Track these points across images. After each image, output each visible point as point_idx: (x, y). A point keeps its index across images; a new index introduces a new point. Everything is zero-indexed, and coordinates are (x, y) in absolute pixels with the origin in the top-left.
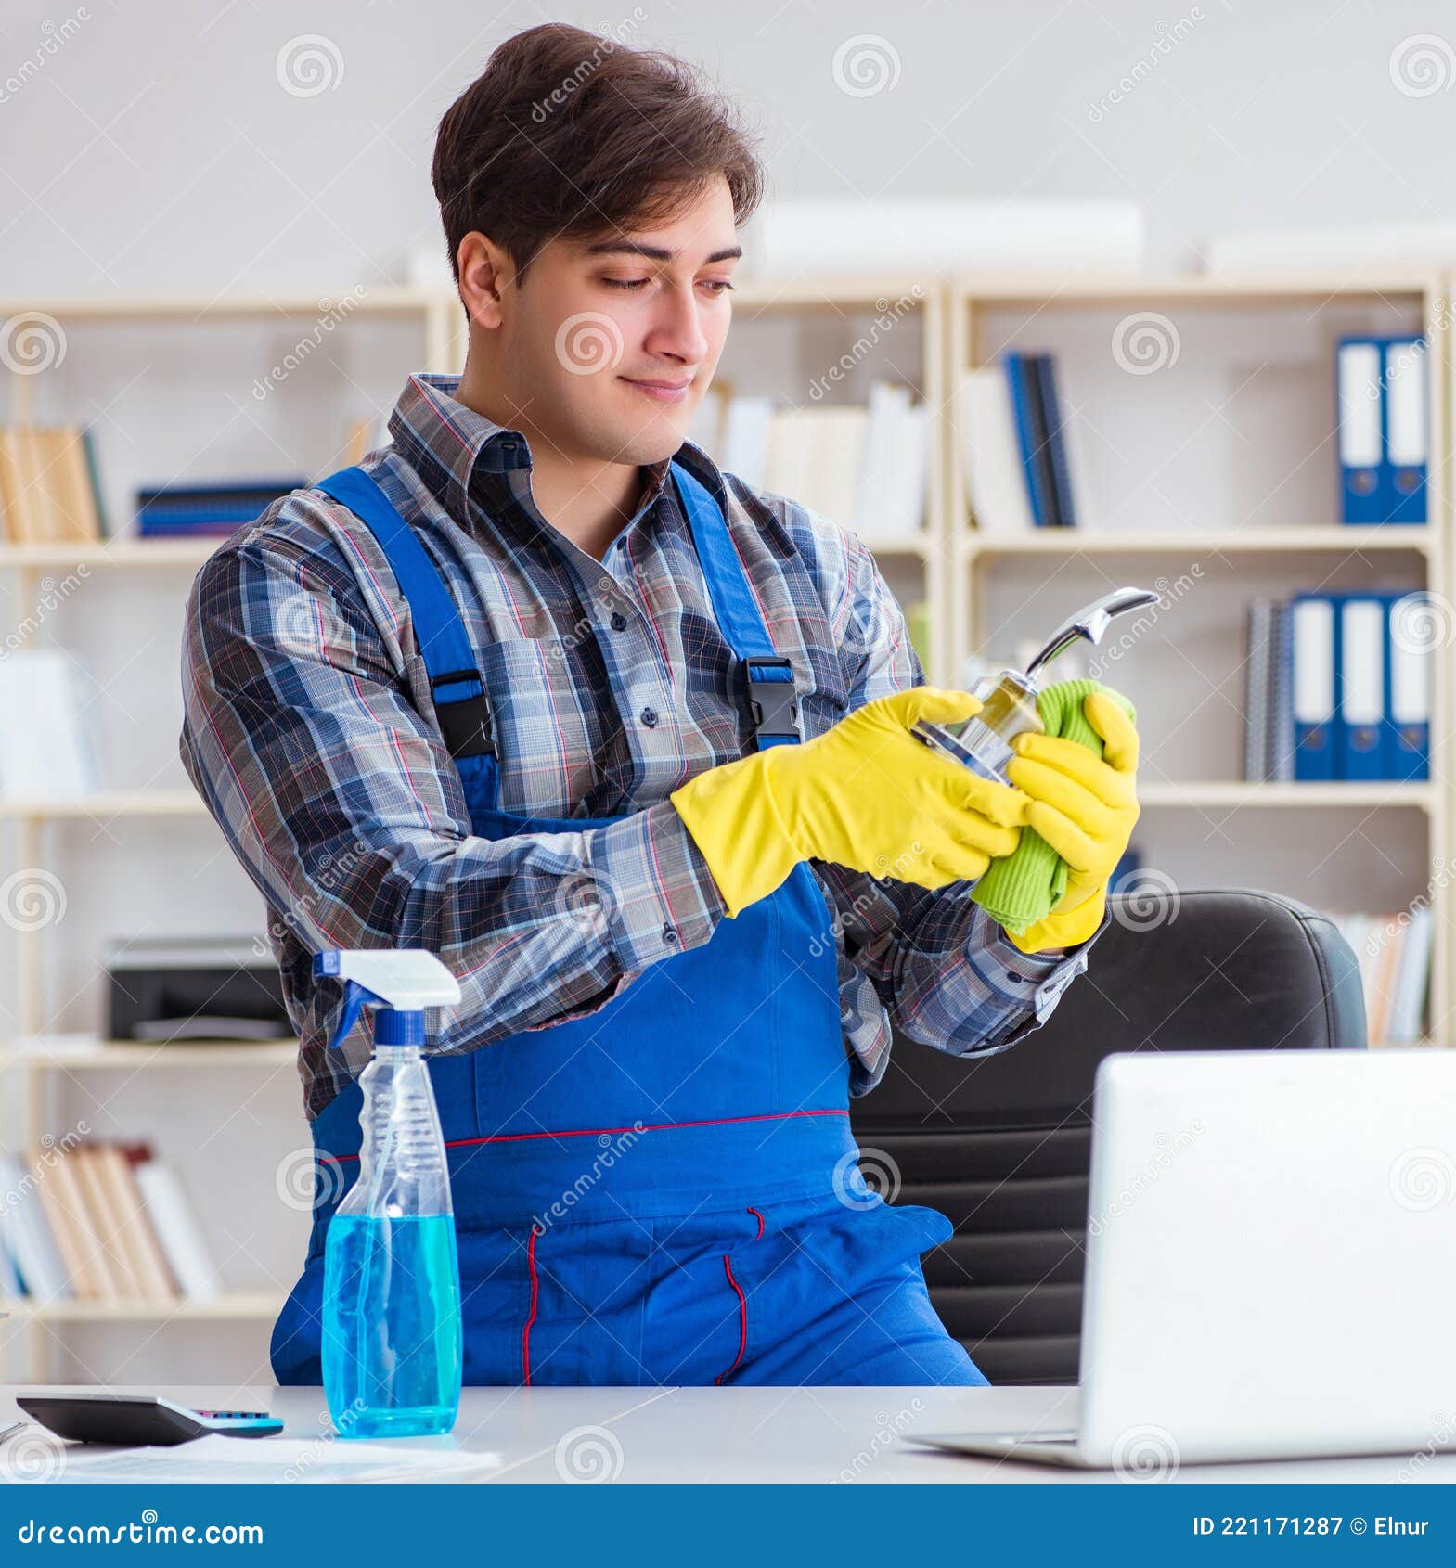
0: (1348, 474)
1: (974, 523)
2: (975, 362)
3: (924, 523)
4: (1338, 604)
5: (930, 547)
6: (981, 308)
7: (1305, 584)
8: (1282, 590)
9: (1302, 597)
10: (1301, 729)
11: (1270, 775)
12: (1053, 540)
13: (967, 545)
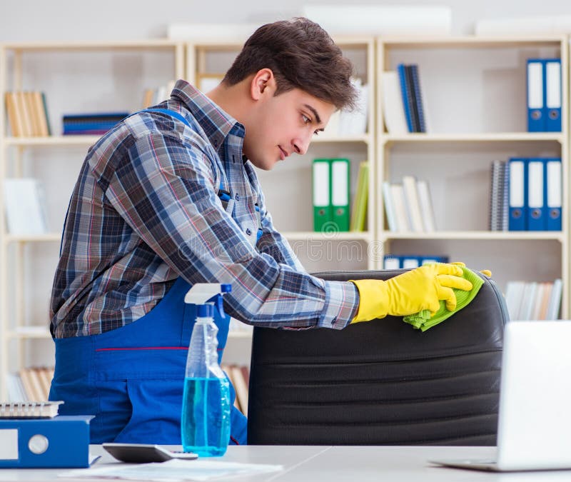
0: (530, 111)
1: (386, 130)
2: (386, 69)
3: (367, 131)
4: (526, 163)
5: (369, 139)
6: (388, 47)
7: (514, 155)
8: (505, 157)
9: (512, 160)
10: (511, 210)
11: (500, 229)
12: (417, 137)
13: (383, 138)
